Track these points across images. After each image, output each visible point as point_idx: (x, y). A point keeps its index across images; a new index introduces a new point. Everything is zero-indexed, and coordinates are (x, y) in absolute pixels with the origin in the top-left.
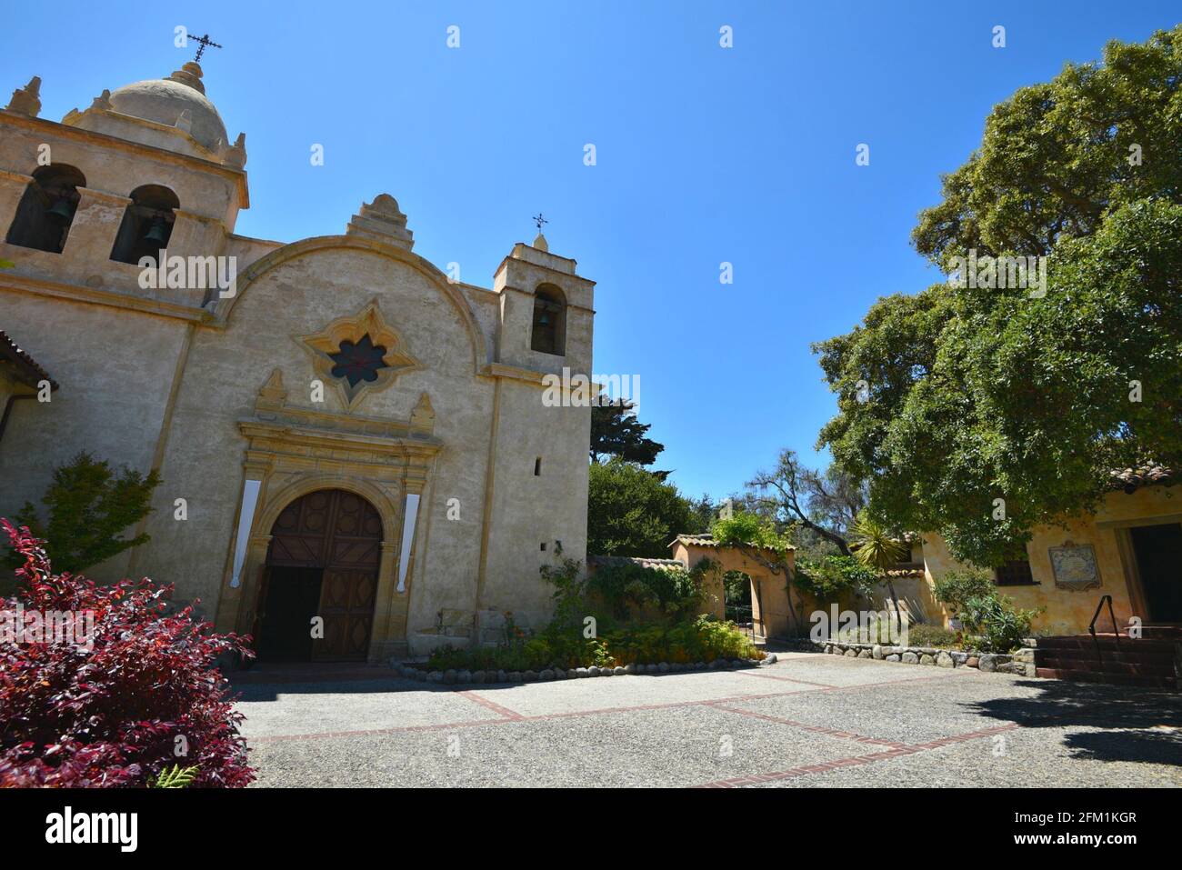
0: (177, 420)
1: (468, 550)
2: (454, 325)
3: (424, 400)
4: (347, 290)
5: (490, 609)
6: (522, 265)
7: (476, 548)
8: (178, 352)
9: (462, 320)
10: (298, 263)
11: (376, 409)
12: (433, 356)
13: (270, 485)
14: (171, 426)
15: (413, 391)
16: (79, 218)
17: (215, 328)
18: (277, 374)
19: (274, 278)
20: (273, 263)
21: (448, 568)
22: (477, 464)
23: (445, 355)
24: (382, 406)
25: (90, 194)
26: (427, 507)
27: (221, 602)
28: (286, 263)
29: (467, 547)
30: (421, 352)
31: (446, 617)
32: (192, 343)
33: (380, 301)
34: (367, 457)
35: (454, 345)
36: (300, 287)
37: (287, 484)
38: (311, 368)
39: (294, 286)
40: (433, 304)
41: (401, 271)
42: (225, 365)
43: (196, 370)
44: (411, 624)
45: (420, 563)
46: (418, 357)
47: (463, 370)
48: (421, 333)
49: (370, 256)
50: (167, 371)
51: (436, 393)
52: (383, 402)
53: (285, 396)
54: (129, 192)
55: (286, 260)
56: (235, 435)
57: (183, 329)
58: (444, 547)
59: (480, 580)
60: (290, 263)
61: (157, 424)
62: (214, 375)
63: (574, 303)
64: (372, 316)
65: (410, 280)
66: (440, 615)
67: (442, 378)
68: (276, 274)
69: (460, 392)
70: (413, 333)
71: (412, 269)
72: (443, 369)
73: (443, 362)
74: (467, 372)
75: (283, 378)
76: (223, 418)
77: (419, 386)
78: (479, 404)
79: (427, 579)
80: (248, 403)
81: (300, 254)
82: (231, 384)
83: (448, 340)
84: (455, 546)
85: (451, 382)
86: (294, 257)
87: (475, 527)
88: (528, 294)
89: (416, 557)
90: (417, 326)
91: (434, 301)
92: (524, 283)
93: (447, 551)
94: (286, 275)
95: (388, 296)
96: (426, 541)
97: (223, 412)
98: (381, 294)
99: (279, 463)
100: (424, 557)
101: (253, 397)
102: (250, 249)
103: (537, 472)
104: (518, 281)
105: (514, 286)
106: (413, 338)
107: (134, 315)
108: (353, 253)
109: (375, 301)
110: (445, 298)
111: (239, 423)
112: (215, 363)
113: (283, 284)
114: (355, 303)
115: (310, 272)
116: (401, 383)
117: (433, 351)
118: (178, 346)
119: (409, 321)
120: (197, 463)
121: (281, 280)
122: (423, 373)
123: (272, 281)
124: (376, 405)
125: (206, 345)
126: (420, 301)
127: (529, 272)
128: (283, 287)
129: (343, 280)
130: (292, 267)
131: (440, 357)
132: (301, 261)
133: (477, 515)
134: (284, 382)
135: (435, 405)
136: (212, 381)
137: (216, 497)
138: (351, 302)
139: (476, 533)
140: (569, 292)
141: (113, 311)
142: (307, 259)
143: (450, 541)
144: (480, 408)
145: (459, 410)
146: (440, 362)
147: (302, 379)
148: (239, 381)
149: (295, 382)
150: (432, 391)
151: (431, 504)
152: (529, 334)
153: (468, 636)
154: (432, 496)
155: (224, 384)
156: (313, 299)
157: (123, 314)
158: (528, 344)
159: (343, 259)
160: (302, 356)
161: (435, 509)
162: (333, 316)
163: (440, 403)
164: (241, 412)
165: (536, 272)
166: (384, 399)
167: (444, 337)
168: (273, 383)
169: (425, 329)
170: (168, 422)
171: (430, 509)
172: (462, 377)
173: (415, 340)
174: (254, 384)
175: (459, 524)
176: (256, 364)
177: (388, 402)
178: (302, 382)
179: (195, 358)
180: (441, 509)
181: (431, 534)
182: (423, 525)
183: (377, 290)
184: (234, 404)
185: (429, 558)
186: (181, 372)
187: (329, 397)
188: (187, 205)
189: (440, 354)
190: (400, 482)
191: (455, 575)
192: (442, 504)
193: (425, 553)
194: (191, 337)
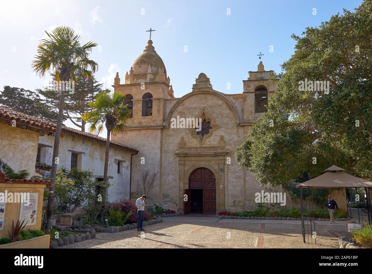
0: (163, 154)
1: (241, 183)
2: (228, 111)
3: (222, 138)
4: (196, 108)
5: (248, 201)
6: (249, 82)
7: (243, 182)
8: (160, 137)
9: (230, 109)
10: (182, 104)
11: (208, 143)
12: (223, 123)
13: (185, 169)
14: (162, 156)
15: (218, 136)
16: (134, 108)
17: (167, 129)
18: (182, 138)
19: (177, 110)
20: (176, 106)
21: (235, 188)
24: (210, 142)
25: (135, 101)
27: (179, 199)
28: (179, 105)
29: (240, 182)
30: (219, 122)
31: (236, 203)
32: (162, 134)
34: (208, 158)
35: (229, 117)
36: (184, 111)
37: (189, 168)
38: (190, 134)
39: (182, 111)
40: (221, 105)
41: (209, 97)
42: (171, 138)
43: (164, 141)
44: (226, 204)
45: (227, 187)
46: (218, 124)
47: (233, 125)
48: (218, 116)
49: (201, 95)
50: (158, 142)
51: (225, 135)
52: (210, 140)
53: (185, 144)
54: (142, 97)
55: (179, 104)
56: (176, 157)
57: (159, 131)
58: (233, 182)
59: (245, 192)
60: (180, 105)
61: (159, 156)
62: (169, 141)
63: (271, 90)
64: (204, 114)
65: (213, 99)
66: (234, 202)
67: (226, 130)
68: (177, 109)
69: (232, 133)
70: (216, 117)
71: (213, 96)
72: (226, 126)
73: (226, 124)
74: (234, 126)
75: (184, 139)
76: (173, 152)
77: (220, 134)
78: (239, 136)
79: (229, 192)
80: (177, 147)
81: (182, 102)
82: (173, 143)
83: (227, 116)
84: (236, 182)
85: (229, 130)
86: (181, 102)
87: (242, 176)
88: (252, 92)
89: (225, 185)
90: (217, 114)
92: (250, 88)
93: (234, 183)
95: (207, 107)
96: (228, 181)
97: (172, 151)
98: (205, 107)
99: (187, 163)
100: (228, 185)
101: (178, 145)
102: (171, 102)
104: (248, 88)
105: (247, 91)
106: (216, 118)
107: (149, 130)
108: (195, 96)
109: (204, 110)
110: (224, 102)
111: (176, 153)
112: (168, 138)
113: (180, 111)
114: (199, 112)
115: (185, 106)
116: (215, 134)
117: (223, 121)
118: (159, 136)
119: (214, 113)
120: (169, 165)
121: (179, 110)
122: (220, 129)
123: (177, 111)
124: (208, 142)
125: (165, 134)
126: (216, 105)
127: (252, 84)
129: (194, 105)
130: (181, 106)
131: (225, 123)
132: (183, 103)
133: (242, 172)
134: (184, 140)
135: (225, 139)
136: (169, 143)
137: (174, 173)
138: (197, 112)
139: (242, 178)
140: (268, 86)
141: (145, 130)
142: (184, 102)
143: (235, 180)
144: (240, 137)
145: (233, 139)
146: (225, 124)
147: (188, 138)
148: (174, 142)
149: (187, 139)
150: (224, 135)
151: (228, 169)
152: (253, 107)
153: (243, 209)
154: (228, 167)
155: (171, 143)
156: (187, 114)
157: (147, 130)
158: (253, 111)
159: (193, 99)
161: (229, 171)
163: (227, 138)
164: (176, 150)
165: (254, 83)
166: (210, 139)
167: (225, 115)
168: (182, 141)
169: (219, 114)
170: (161, 155)
171: (228, 171)
172: (233, 128)
173: (217, 119)
174: (178, 142)
175: (237, 175)
176: (177, 136)
177: (212, 140)
178: (189, 139)
179: (164, 138)
180: (231, 171)
181: (229, 179)
182: (226, 176)
183: (204, 106)
184: (174, 148)
185: (229, 186)
186: (161, 142)
187: (196, 142)
188: (155, 96)
189: (225, 122)
190: (218, 164)
191: (237, 190)
192: (231, 170)
193: (228, 184)
194: (162, 133)
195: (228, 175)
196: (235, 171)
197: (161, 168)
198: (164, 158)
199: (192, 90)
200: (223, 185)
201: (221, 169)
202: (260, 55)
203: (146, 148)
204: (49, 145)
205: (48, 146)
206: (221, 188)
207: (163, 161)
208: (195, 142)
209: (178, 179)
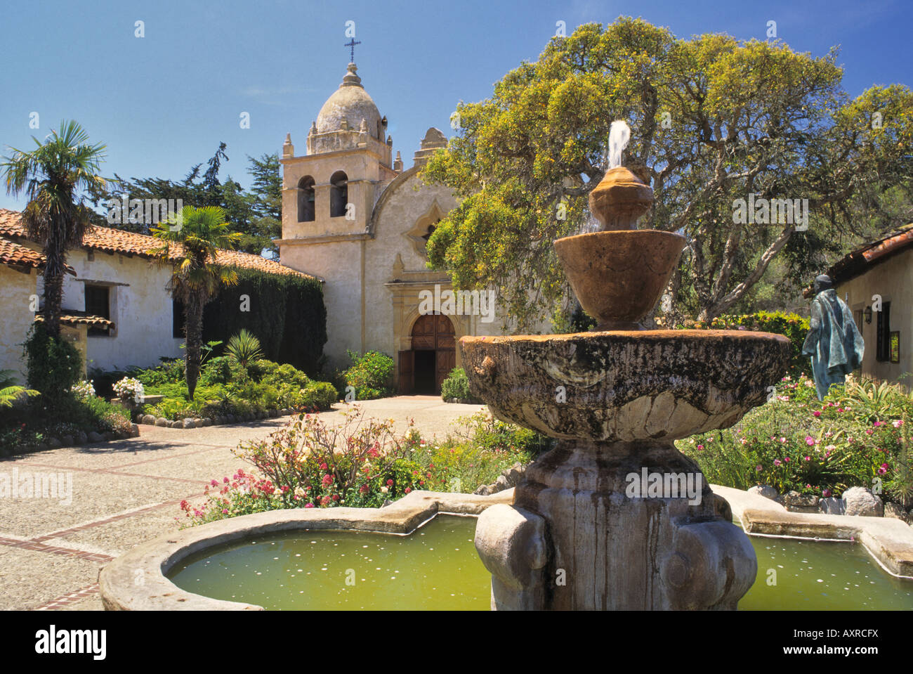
0: (366, 288)
8: (360, 256)
14: (365, 291)
16: (317, 201)
17: (372, 239)
18: (399, 255)
19: (390, 204)
20: (386, 197)
25: (318, 187)
32: (364, 249)
36: (401, 204)
37: (411, 311)
38: (412, 249)
39: (398, 205)
42: (379, 257)
43: (368, 262)
50: (358, 265)
53: (404, 266)
54: (329, 180)
55: (393, 190)
56: (388, 291)
57: (359, 244)
60: (395, 192)
61: (359, 291)
62: (376, 263)
64: (436, 209)
68: (389, 201)
75: (402, 257)
76: (383, 283)
80: (390, 273)
81: (397, 186)
82: (383, 266)
86: (395, 188)
94: (393, 200)
97: (382, 281)
98: (438, 195)
99: (406, 302)
101: (392, 269)
102: (379, 187)
107: (342, 243)
109: (435, 200)
111: (386, 285)
112: (375, 256)
113: (394, 205)
114: (426, 205)
115: (403, 194)
118: (360, 252)
120: (377, 307)
121: (393, 203)
123: (389, 206)
125: (370, 249)
128: (394, 207)
132: (399, 189)
134: (402, 259)
136: (376, 266)
137: (386, 321)
141: (335, 243)
142: (401, 187)
148: (385, 264)
149: (406, 258)
155: (380, 266)
156: (407, 209)
160: (407, 243)
161: (478, 317)
162: (417, 216)
168: (398, 261)
170: (363, 290)
171: (476, 317)
174: (391, 265)
176: (390, 252)
178: (409, 257)
179: (367, 256)
182: (473, 326)
183: (436, 193)
184: (385, 275)
186: (363, 265)
187: (422, 262)
188: (350, 177)
194: (364, 247)
195: (475, 324)
197: (363, 313)
198: (367, 295)
199: (413, 162)
203: (338, 276)
204: (123, 282)
205: (120, 284)
207: (367, 301)
208: (420, 264)
209: (391, 332)
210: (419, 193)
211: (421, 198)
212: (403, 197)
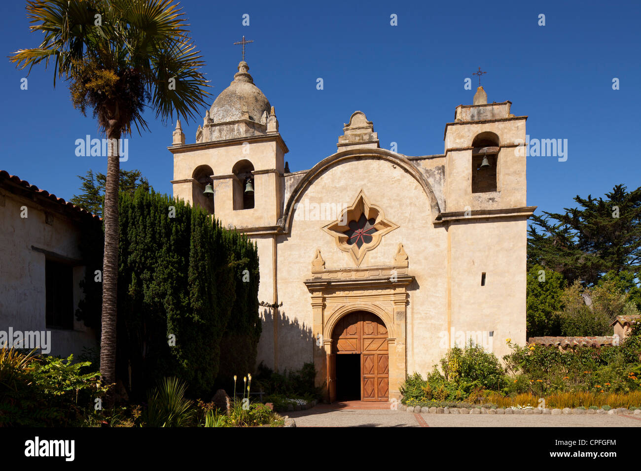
2: (414, 191)
3: (400, 248)
6: (460, 126)
8: (272, 251)
11: (372, 261)
12: (402, 218)
13: (325, 314)
15: (393, 244)
16: (217, 193)
17: (285, 234)
18: (319, 252)
19: (307, 195)
21: (427, 351)
22: (440, 284)
23: (410, 215)
24: (376, 258)
25: (216, 178)
26: (411, 316)
28: (311, 183)
29: (438, 338)
30: (394, 217)
32: (276, 245)
33: (365, 190)
34: (373, 291)
36: (320, 196)
37: (334, 312)
40: (399, 180)
43: (281, 259)
45: (411, 349)
46: (393, 221)
47: (424, 222)
48: (393, 204)
51: (408, 242)
52: (376, 255)
53: (324, 264)
54: (231, 170)
57: (271, 239)
58: (424, 338)
61: (271, 290)
62: (290, 259)
64: (362, 200)
65: (381, 168)
67: (409, 231)
69: (423, 238)
70: (387, 205)
72: (410, 225)
73: (409, 220)
74: (426, 223)
75: (322, 253)
76: (298, 282)
77: (396, 240)
79: (416, 358)
80: (308, 270)
82: (298, 263)
83: (411, 204)
84: (431, 338)
85: (417, 232)
87: (442, 325)
88: (466, 148)
89: (408, 345)
90: (390, 199)
91: (398, 178)
92: (462, 140)
93: (426, 341)
94: (313, 191)
95: (369, 185)
96: (413, 337)
97: (298, 279)
98: (365, 184)
99: (328, 302)
100: (413, 345)
101: (310, 267)
103: (483, 284)
104: (457, 141)
105: (455, 146)
109: (362, 191)
112: (289, 253)
114: (351, 196)
115: (324, 184)
116: (385, 241)
117: (403, 213)
118: (271, 248)
119: (384, 197)
121: (312, 194)
122: (397, 231)
123: (307, 197)
124: (372, 258)
126: (389, 181)
127: (466, 130)
134: (323, 255)
135: (406, 250)
136: (290, 263)
138: (349, 196)
139: (443, 329)
140: (502, 135)
143: (427, 334)
144: (438, 246)
145: (424, 251)
146: (407, 220)
147: (330, 252)
148: (301, 260)
149: (327, 254)
150: (404, 242)
151: (412, 313)
152: (470, 182)
154: (413, 309)
155: (295, 263)
156: (329, 200)
158: (469, 189)
160: (328, 237)
161: (415, 316)
163: (409, 250)
164: (305, 277)
165: (472, 127)
166: (377, 253)
167: (408, 202)
168: (317, 257)
169: (394, 200)
171: (412, 317)
172: (424, 227)
173: (389, 209)
174: (309, 260)
175: (432, 324)
176: (307, 248)
177: (379, 255)
178: (331, 254)
179: (280, 251)
180: (419, 316)
181: (415, 331)
182: (409, 327)
183: (363, 183)
184: (302, 273)
185: (415, 345)
187: (346, 259)
188: (258, 166)
189: (407, 215)
190: (392, 302)
191: (433, 354)
192: (420, 313)
193: (413, 342)
194: (276, 241)
195: (412, 324)
196: (428, 315)
200: (403, 344)
201: (398, 313)
202: (480, 73)
206: (400, 350)
208: (343, 260)
209: (310, 336)
210: (342, 183)
211: (344, 189)
212: (323, 188)
